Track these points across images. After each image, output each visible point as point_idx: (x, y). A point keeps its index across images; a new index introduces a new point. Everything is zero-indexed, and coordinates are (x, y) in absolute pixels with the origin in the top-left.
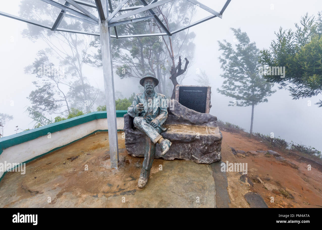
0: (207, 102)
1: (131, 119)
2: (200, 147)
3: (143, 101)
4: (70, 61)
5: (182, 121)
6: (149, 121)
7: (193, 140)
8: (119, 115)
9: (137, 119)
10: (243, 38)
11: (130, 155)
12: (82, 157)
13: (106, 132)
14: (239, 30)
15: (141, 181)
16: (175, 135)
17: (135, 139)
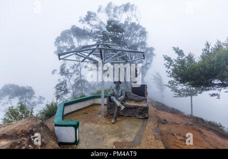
0: (146, 92)
1: (110, 97)
2: (138, 111)
3: (115, 90)
4: (75, 67)
5: (131, 100)
6: (117, 98)
7: (135, 108)
8: (105, 97)
9: (112, 97)
10: (180, 53)
11: (109, 114)
12: (89, 113)
13: (100, 105)
14: (178, 48)
15: (113, 121)
16: (127, 105)
17: (111, 106)
